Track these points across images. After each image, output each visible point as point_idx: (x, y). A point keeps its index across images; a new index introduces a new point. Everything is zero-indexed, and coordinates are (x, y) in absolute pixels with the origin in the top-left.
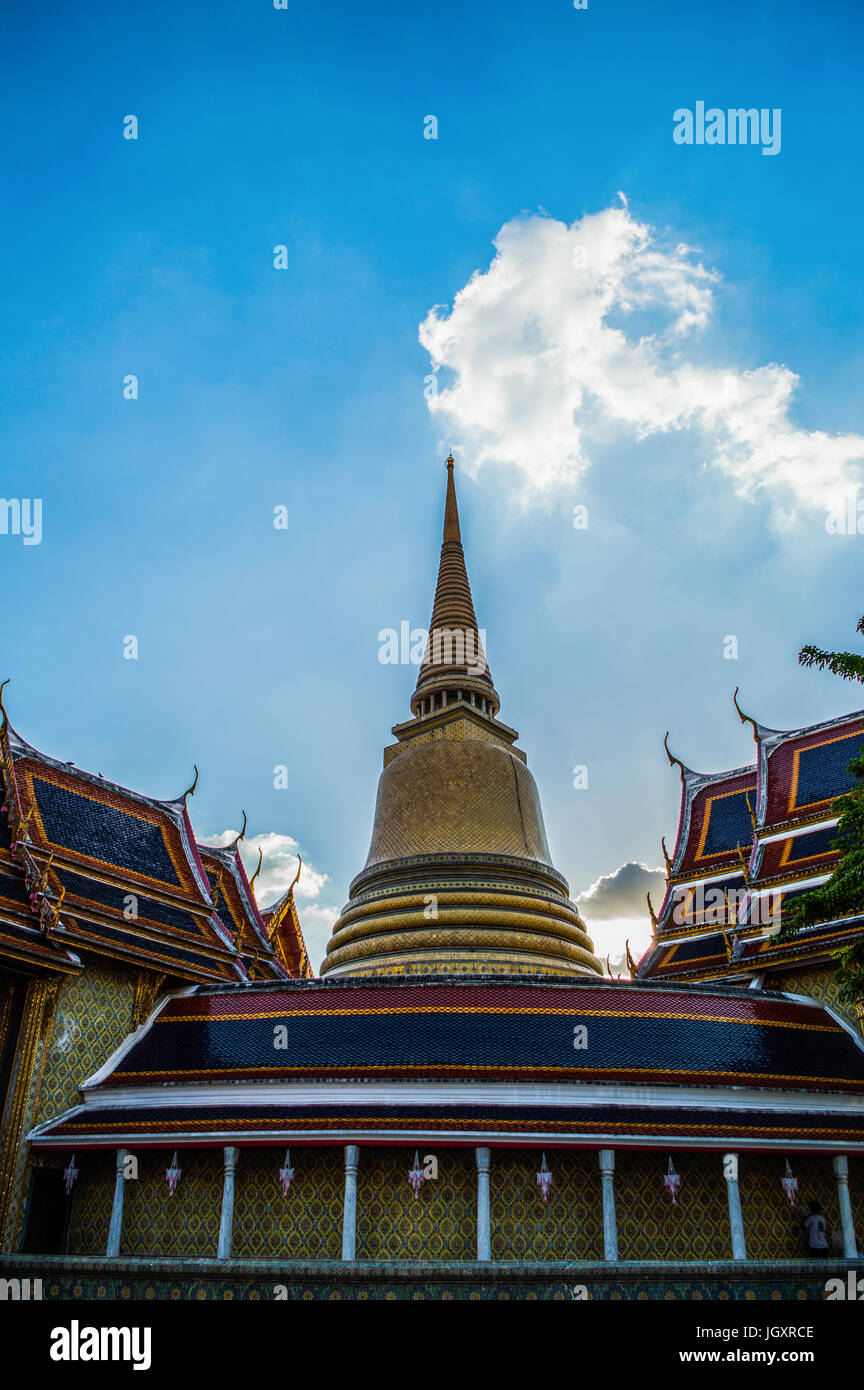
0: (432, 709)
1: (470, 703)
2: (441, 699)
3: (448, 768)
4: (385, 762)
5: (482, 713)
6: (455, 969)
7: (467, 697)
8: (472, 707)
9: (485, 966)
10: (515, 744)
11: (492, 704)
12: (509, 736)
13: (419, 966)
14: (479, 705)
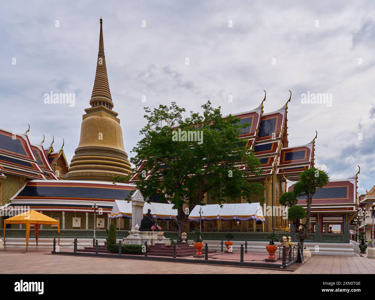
0: (95, 106)
1: (105, 106)
2: (97, 103)
3: (98, 124)
4: (83, 119)
5: (108, 109)
6: (97, 174)
7: (104, 104)
8: (105, 107)
9: (104, 173)
10: (117, 117)
11: (111, 106)
12: (115, 115)
13: (89, 173)
14: (107, 106)
